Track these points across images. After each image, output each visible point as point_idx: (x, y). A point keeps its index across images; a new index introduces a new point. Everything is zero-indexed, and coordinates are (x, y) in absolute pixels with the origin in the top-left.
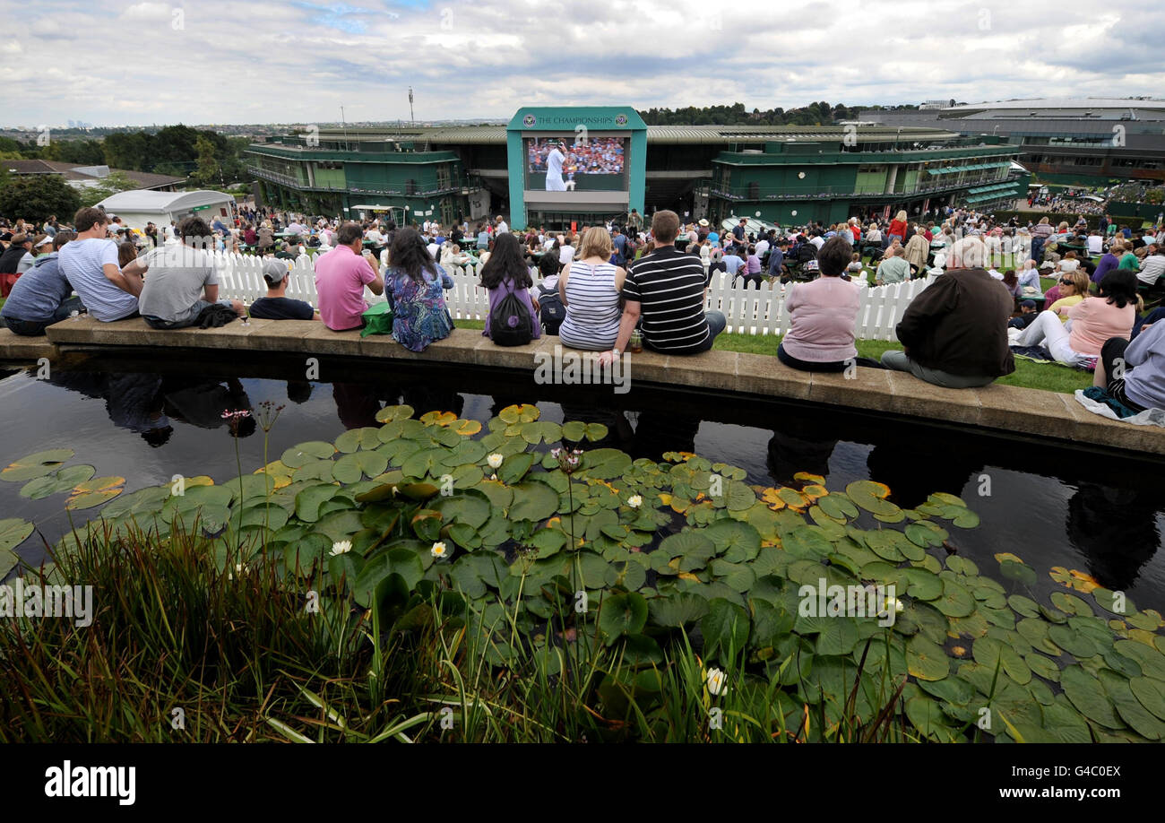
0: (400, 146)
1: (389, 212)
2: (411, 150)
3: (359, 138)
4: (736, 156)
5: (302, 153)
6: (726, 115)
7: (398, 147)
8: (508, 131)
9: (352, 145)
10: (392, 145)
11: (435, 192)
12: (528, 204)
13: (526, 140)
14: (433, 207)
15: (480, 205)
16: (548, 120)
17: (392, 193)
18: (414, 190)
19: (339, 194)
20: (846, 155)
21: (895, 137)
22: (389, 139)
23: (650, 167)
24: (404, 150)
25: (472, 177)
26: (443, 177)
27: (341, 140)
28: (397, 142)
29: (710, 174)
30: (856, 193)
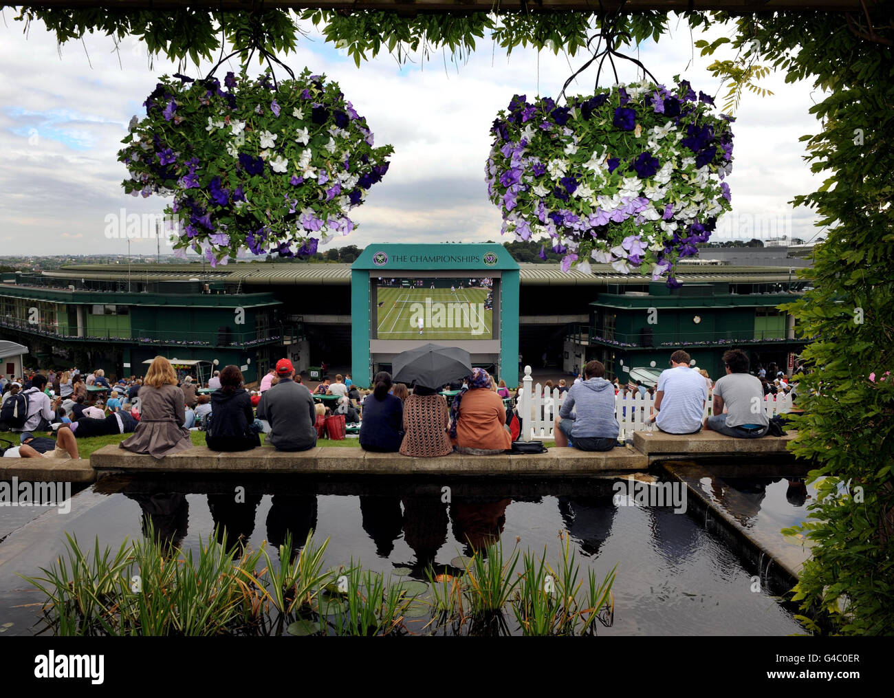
0: (210, 286)
1: (194, 367)
2: (221, 292)
3: (148, 277)
4: (618, 298)
5: (73, 294)
6: (532, 251)
7: (207, 288)
8: (353, 270)
9: (139, 285)
10: (200, 286)
11: (255, 342)
12: (374, 356)
13: (374, 282)
14: (249, 361)
15: (299, 359)
16: (403, 259)
17: (198, 343)
18: (228, 340)
19: (121, 346)
20: (737, 298)
21: (787, 277)
22: (194, 279)
23: (524, 311)
24: (213, 292)
25: (294, 324)
26: (261, 324)
27: (121, 280)
28: (206, 282)
29: (585, 319)
30: (757, 339)
